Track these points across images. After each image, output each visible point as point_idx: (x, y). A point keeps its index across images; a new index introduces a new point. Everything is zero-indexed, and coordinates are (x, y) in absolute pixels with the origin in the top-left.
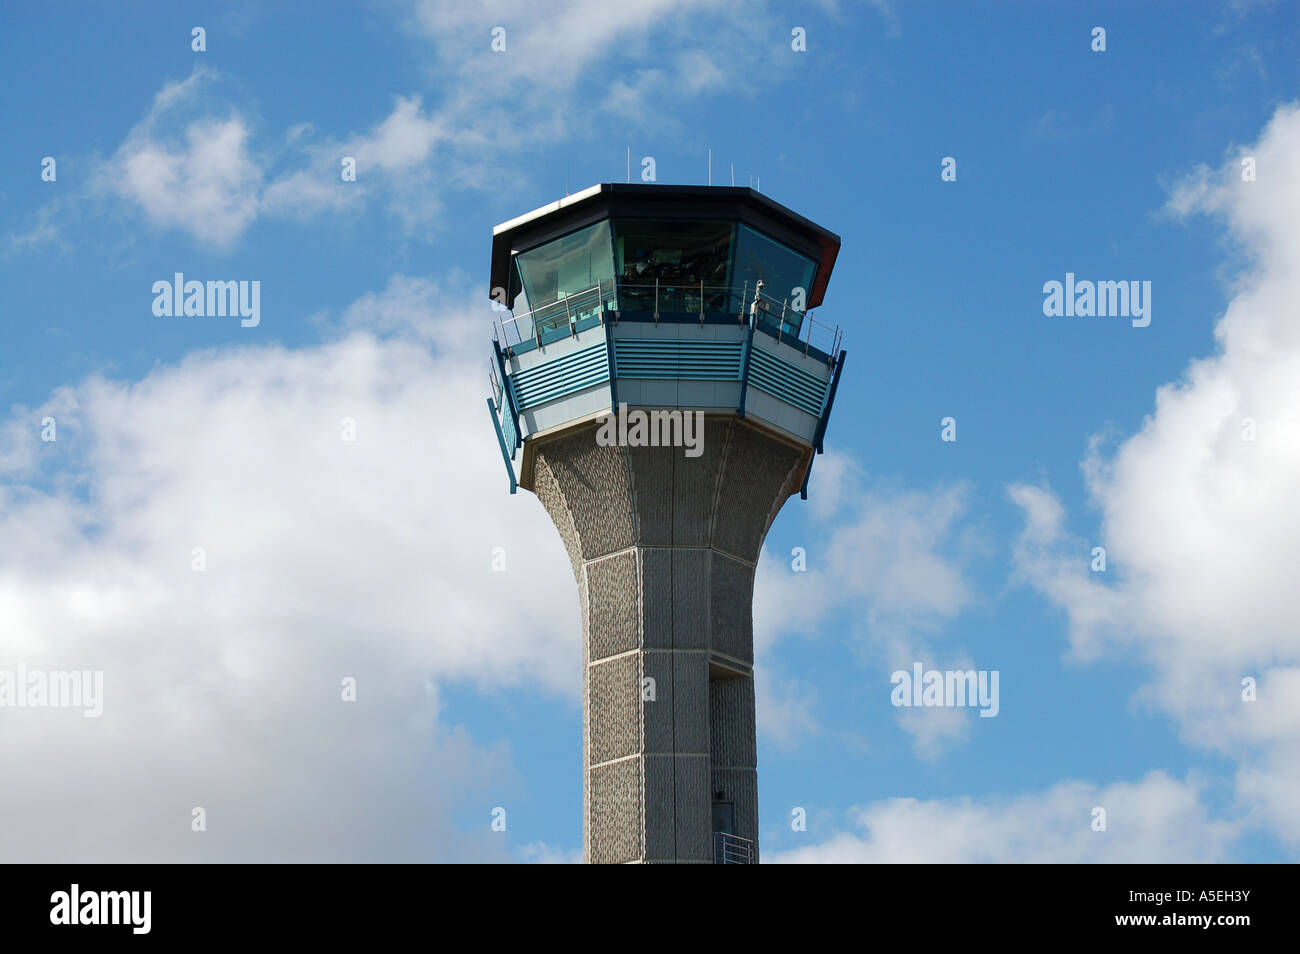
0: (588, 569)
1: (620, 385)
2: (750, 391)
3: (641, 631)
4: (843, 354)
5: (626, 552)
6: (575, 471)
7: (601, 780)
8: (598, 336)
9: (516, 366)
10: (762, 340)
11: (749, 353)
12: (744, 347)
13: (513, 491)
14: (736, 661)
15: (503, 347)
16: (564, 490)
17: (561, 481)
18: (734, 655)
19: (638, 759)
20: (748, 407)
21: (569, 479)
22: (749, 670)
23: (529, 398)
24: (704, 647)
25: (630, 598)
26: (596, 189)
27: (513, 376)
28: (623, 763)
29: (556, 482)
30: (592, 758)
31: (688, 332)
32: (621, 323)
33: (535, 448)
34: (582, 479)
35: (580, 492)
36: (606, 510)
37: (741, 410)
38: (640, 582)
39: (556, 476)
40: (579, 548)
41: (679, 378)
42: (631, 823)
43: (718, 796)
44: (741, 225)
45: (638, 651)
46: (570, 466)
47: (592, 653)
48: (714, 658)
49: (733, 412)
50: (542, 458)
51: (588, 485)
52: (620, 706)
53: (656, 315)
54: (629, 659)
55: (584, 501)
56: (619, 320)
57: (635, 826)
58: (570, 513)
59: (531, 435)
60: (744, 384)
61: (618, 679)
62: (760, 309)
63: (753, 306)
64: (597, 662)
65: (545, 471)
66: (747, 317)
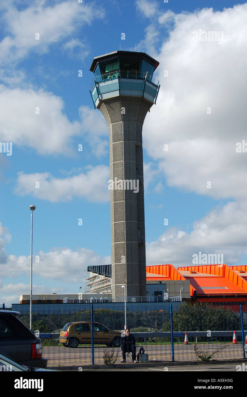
0: (112, 125)
1: (120, 90)
2: (145, 92)
3: (123, 137)
4: (160, 85)
5: (120, 122)
6: (110, 106)
7: (115, 165)
8: (117, 81)
9: (99, 85)
10: (147, 83)
11: (145, 85)
12: (144, 84)
13: (95, 109)
14: (139, 143)
15: (96, 82)
16: (107, 110)
17: (107, 108)
18: (139, 142)
19: (123, 162)
20: (144, 96)
21: (109, 108)
22: (142, 145)
23: (101, 92)
24: (135, 141)
25: (121, 131)
26: (116, 52)
27: (98, 87)
28: (119, 162)
29: (106, 108)
30: (113, 161)
31: (133, 81)
32: (121, 79)
33: (102, 101)
34: (112, 108)
35: (111, 110)
36: (116, 114)
37: (143, 96)
38: (123, 128)
39: (106, 107)
40: (110, 121)
41: (131, 90)
42: (121, 174)
43: (137, 168)
44: (143, 60)
45: (122, 141)
46: (109, 105)
47: (113, 141)
48: (136, 143)
49: (141, 96)
50: (103, 104)
51: (113, 109)
52: (119, 151)
53: (128, 77)
54: (121, 143)
55: (111, 112)
56: (121, 78)
57: (122, 174)
58: (108, 114)
59: (102, 99)
60: (144, 91)
61: (118, 147)
62: (147, 77)
63: (146, 76)
64: (114, 143)
65: (104, 106)
66: (145, 78)
